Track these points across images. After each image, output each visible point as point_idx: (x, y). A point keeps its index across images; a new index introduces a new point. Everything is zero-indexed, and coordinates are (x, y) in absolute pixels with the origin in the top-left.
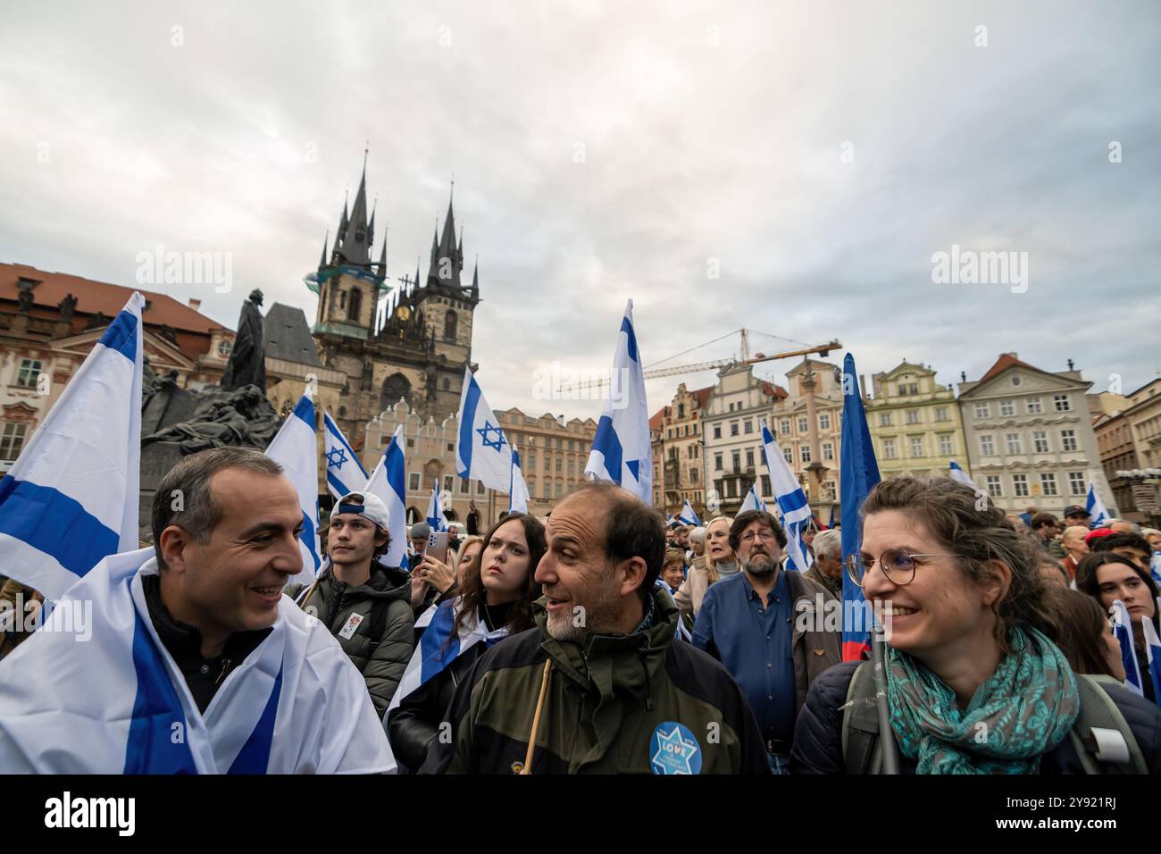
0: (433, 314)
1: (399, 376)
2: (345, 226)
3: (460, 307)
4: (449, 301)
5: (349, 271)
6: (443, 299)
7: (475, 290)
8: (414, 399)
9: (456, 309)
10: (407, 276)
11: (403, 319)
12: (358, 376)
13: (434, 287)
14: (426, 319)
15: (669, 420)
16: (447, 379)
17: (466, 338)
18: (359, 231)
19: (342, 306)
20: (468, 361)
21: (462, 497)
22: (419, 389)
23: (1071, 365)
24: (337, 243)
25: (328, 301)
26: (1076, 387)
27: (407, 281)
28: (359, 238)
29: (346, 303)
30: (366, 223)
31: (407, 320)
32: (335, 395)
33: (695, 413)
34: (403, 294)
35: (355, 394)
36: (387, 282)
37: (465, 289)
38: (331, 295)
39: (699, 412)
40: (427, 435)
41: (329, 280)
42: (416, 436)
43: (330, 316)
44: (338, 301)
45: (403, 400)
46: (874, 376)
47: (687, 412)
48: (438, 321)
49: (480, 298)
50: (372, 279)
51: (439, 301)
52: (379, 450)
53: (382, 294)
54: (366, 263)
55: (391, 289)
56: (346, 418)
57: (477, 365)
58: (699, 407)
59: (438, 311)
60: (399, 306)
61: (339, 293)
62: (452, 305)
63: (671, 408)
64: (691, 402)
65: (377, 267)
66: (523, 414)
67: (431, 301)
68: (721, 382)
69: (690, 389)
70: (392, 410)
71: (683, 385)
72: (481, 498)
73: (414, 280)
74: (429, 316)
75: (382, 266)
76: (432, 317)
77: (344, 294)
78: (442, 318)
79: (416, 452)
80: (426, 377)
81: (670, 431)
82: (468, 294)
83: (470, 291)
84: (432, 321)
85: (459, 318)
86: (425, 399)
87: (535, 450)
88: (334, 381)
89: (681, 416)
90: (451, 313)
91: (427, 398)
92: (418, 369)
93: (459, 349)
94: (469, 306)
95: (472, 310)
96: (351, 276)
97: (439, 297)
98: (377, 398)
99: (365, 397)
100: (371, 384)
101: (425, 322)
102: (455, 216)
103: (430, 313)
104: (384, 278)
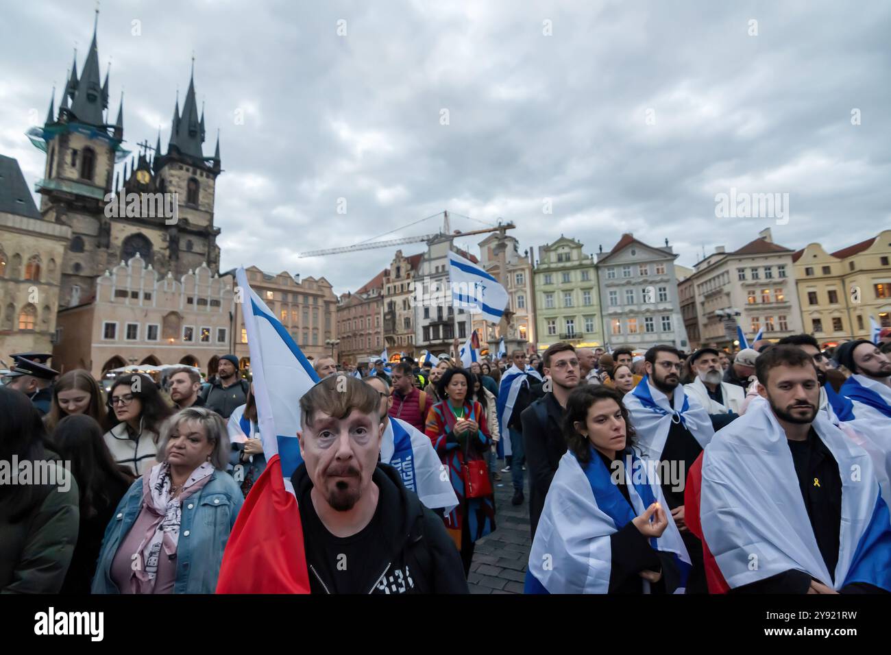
0: (175, 180)
1: (140, 236)
2: (72, 87)
3: (202, 175)
4: (191, 169)
5: (80, 130)
6: (185, 167)
7: (217, 162)
8: (156, 258)
9: (198, 177)
10: (146, 141)
11: (143, 182)
12: (95, 234)
13: (175, 155)
14: (167, 184)
15: (388, 279)
16: (190, 241)
17: (208, 204)
18: (91, 92)
19: (73, 165)
20: (211, 225)
21: (202, 345)
22: (162, 248)
23: (667, 242)
24: (65, 101)
25: (56, 158)
26: (669, 258)
27: (146, 147)
28: (91, 98)
29: (78, 162)
30: (98, 84)
31: (147, 184)
32: (59, 248)
33: (409, 274)
34: (142, 159)
35: (91, 252)
36: (123, 146)
37: (208, 159)
38: (60, 152)
39: (412, 273)
40: (166, 289)
41: (57, 137)
42: (153, 291)
43: (58, 173)
44: (68, 159)
45: (138, 255)
46: (540, 247)
47: (403, 273)
48: (179, 187)
49: (222, 168)
50: (107, 140)
51: (181, 168)
52: (112, 302)
53: (119, 158)
54: (100, 124)
55: (129, 152)
56: (82, 274)
57: (219, 229)
58: (412, 268)
59: (179, 178)
60: (138, 169)
61: (69, 152)
62: (195, 173)
63: (389, 271)
64: (406, 266)
65: (112, 130)
66: (261, 272)
67: (171, 168)
68: (429, 250)
69: (405, 254)
70: (127, 265)
71: (400, 252)
72: (222, 346)
73: (154, 146)
74: (171, 182)
75: (119, 130)
76: (174, 183)
77: (75, 152)
78: (184, 184)
79: (154, 304)
80: (168, 239)
81: (389, 288)
82: (210, 164)
83: (212, 162)
84: (174, 186)
85: (202, 186)
86: (167, 258)
87: (274, 304)
88: (57, 233)
89: (398, 276)
90: (193, 181)
91: (170, 257)
92: (160, 230)
93: (202, 214)
94: (211, 175)
95: (214, 179)
96: (82, 135)
97: (181, 164)
98: (116, 256)
99: (102, 254)
100: (109, 242)
101: (166, 187)
102: (196, 90)
103: (171, 179)
104: (120, 141)
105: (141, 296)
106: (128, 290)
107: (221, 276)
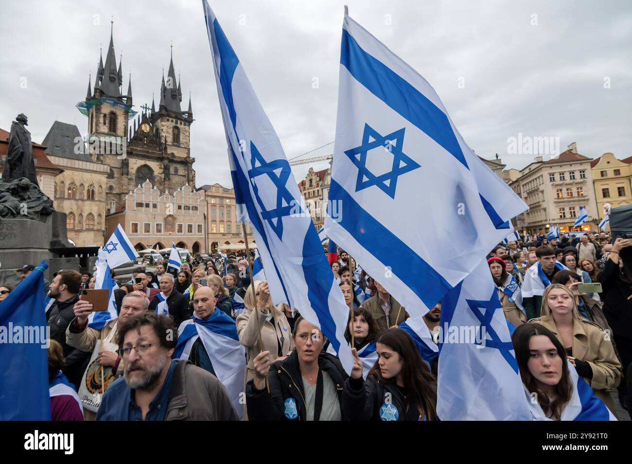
0: (165, 128)
1: (146, 166)
2: (101, 72)
3: (181, 124)
4: (174, 120)
5: (107, 101)
6: (170, 119)
7: (190, 114)
8: (156, 180)
9: (179, 125)
10: (146, 104)
11: (145, 131)
12: (120, 167)
13: (164, 112)
14: (161, 131)
15: (305, 187)
16: (176, 168)
17: (186, 143)
18: (112, 75)
19: (105, 124)
20: (189, 157)
21: (188, 235)
22: (159, 173)
23: (497, 156)
24: (97, 83)
25: (94, 120)
26: (499, 167)
27: (146, 108)
28: (112, 80)
29: (107, 122)
30: (116, 70)
31: (148, 132)
32: (103, 179)
33: (318, 184)
34: (144, 116)
35: (118, 178)
36: (133, 108)
37: (184, 113)
38: (96, 116)
39: (320, 183)
40: (165, 201)
41: (94, 107)
42: (158, 202)
43: (96, 130)
44: (102, 120)
45: (148, 181)
47: (314, 184)
48: (168, 132)
49: (193, 119)
50: (123, 106)
51: (168, 120)
52: (135, 210)
53: (131, 116)
54: (118, 96)
55: (137, 112)
56: (114, 192)
57: (194, 159)
58: (320, 180)
59: (167, 127)
60: (142, 123)
61: (102, 115)
62: (177, 123)
63: (305, 181)
64: (316, 178)
65: (126, 99)
66: (222, 187)
67: (162, 121)
68: (331, 167)
69: (316, 170)
70: (142, 187)
71: (312, 169)
72: (201, 235)
73: (151, 108)
74: (162, 130)
75: (129, 99)
76: (164, 130)
77: (105, 116)
78: (171, 131)
79: (159, 211)
80: (163, 167)
81: (305, 194)
82: (186, 116)
83: (187, 114)
84: (164, 132)
85: (181, 131)
86: (163, 180)
87: (230, 207)
88: (102, 170)
89: (311, 185)
90: (176, 128)
91: (165, 179)
92: (158, 162)
93: (183, 149)
94: (187, 124)
95: (189, 125)
96: (109, 104)
97: (167, 118)
98: (133, 180)
99: (125, 179)
100: (128, 172)
101: (160, 133)
102: (175, 68)
103: (163, 128)
104: (131, 106)
105: (151, 205)
106: (143, 202)
107: (197, 190)
